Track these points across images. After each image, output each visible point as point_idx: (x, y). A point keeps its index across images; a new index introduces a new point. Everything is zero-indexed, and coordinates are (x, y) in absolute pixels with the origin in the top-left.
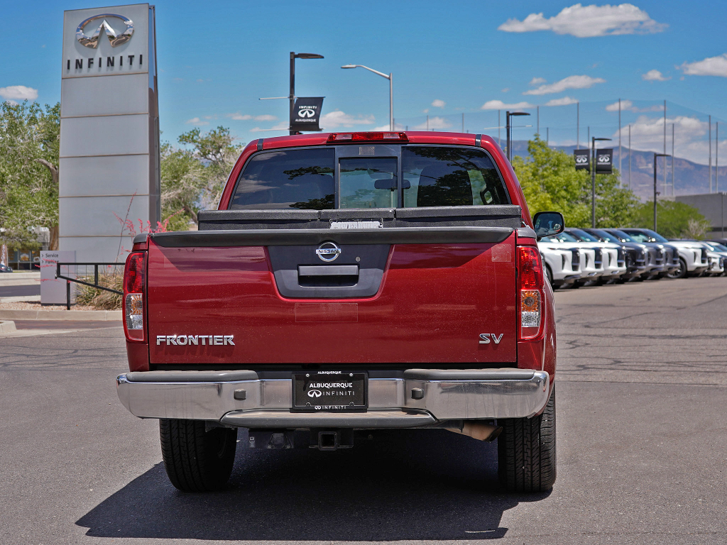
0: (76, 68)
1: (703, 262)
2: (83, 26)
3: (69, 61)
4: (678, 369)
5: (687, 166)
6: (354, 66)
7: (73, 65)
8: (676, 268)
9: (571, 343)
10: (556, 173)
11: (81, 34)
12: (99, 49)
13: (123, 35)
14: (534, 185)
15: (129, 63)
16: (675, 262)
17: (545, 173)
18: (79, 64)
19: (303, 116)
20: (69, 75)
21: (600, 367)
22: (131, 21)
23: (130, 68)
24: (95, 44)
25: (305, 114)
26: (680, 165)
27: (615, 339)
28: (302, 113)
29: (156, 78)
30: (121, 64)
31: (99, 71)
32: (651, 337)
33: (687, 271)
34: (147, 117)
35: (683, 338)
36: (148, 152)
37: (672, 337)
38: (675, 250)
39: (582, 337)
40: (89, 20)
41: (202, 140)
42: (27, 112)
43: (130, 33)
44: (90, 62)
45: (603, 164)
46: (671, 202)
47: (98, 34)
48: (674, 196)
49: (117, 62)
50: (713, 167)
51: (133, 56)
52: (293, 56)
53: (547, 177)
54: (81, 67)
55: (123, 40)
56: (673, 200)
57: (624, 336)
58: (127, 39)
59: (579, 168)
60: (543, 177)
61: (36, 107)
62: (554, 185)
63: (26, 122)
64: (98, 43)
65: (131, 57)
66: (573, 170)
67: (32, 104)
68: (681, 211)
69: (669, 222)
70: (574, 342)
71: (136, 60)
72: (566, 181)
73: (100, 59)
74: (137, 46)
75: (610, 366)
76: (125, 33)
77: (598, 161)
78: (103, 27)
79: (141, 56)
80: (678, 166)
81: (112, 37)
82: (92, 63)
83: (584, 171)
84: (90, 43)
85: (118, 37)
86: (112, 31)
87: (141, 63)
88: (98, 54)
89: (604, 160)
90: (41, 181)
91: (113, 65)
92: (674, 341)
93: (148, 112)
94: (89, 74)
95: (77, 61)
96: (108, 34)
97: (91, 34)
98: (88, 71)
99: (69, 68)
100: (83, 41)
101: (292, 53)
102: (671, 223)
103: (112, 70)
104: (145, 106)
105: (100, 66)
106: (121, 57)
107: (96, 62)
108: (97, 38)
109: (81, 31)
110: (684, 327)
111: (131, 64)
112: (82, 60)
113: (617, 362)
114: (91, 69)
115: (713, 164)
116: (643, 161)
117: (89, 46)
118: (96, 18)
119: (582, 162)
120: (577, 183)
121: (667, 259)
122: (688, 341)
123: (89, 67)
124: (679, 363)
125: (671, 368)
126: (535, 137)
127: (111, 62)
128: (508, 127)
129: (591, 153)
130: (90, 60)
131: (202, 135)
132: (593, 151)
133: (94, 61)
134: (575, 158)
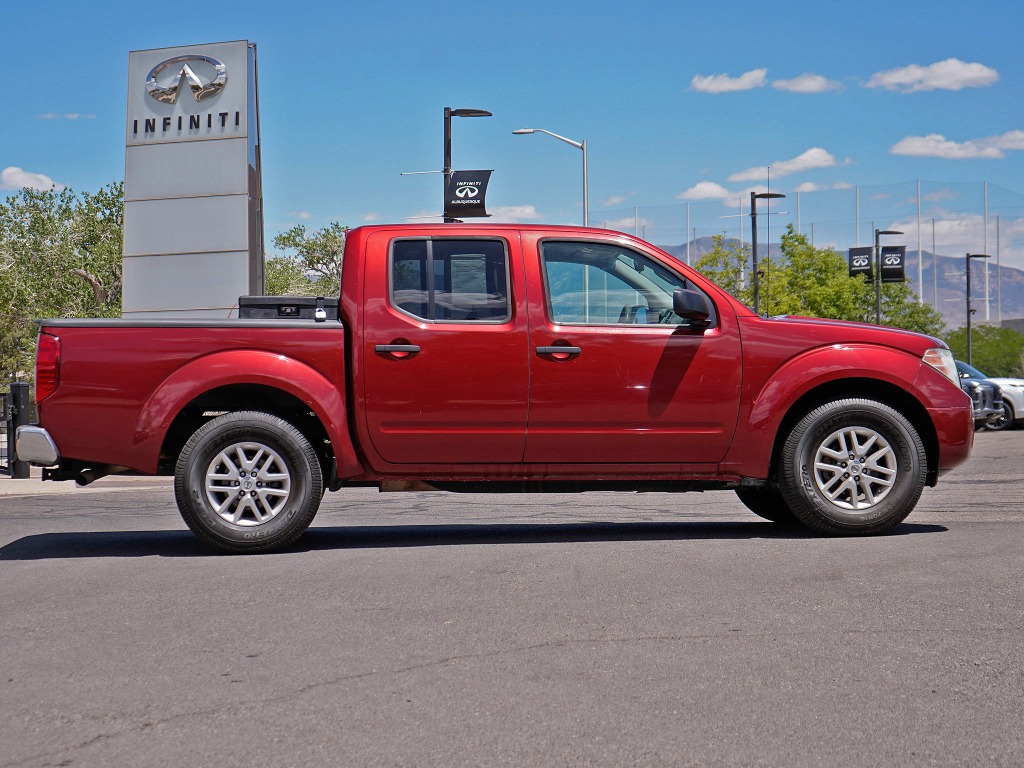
0: (147, 131)
2: (154, 74)
3: (136, 122)
4: (983, 509)
6: (532, 130)
7: (141, 127)
8: (998, 414)
10: (822, 282)
11: (154, 84)
12: (178, 105)
13: (213, 85)
14: (792, 299)
15: (220, 124)
16: (996, 406)
17: (807, 282)
18: (150, 126)
19: (462, 195)
20: (135, 142)
22: (223, 65)
23: (222, 131)
24: (173, 97)
25: (464, 193)
26: (1010, 277)
28: (461, 192)
29: (258, 148)
30: (209, 125)
31: (179, 135)
33: (1014, 419)
34: (246, 199)
35: (996, 482)
36: (247, 248)
37: (980, 482)
38: (996, 389)
40: (164, 64)
41: (308, 242)
42: (57, 202)
43: (222, 82)
44: (166, 123)
45: (892, 267)
46: (994, 329)
47: (177, 84)
48: (1000, 319)
49: (203, 122)
51: (226, 114)
52: (449, 114)
53: (810, 288)
54: (153, 130)
55: (213, 91)
56: (998, 326)
58: (217, 90)
59: (854, 274)
60: (803, 287)
61: (68, 193)
62: (819, 299)
63: (57, 216)
64: (177, 97)
65: (223, 116)
66: (848, 277)
68: (1010, 342)
69: (991, 358)
71: (231, 120)
72: (837, 292)
73: (180, 118)
74: (232, 99)
76: (216, 82)
77: (883, 264)
78: (184, 74)
79: (237, 113)
80: (1006, 279)
81: (196, 88)
82: (169, 124)
84: (165, 97)
85: (205, 88)
86: (197, 80)
87: (237, 123)
88: (177, 112)
89: (892, 261)
90: (79, 300)
91: (197, 126)
93: (247, 191)
94: (165, 139)
95: (148, 121)
96: (191, 83)
97: (167, 83)
98: (163, 135)
99: (135, 131)
100: (155, 94)
101: (446, 109)
102: (995, 360)
103: (196, 133)
104: (242, 183)
105: (180, 128)
106: (210, 116)
107: (174, 122)
108: (175, 89)
109: (153, 80)
110: (1000, 472)
111: (223, 125)
112: (154, 120)
114: (167, 132)
117: (164, 100)
118: (175, 61)
121: (984, 402)
122: (1002, 486)
123: (164, 130)
124: (985, 504)
125: (974, 509)
126: (788, 230)
127: (194, 123)
128: (754, 215)
129: (874, 252)
130: (165, 120)
131: (309, 236)
132: (877, 250)
133: (171, 121)
134: (851, 261)
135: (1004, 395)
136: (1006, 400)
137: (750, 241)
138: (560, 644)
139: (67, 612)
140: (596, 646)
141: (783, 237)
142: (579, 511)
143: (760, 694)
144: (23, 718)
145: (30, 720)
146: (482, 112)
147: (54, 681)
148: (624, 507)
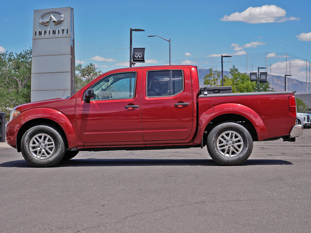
0: (39, 35)
1: (308, 121)
2: (42, 17)
3: (36, 32)
5: (296, 82)
7: (38, 33)
9: (261, 148)
10: (243, 83)
11: (41, 20)
12: (49, 26)
13: (59, 21)
17: (237, 83)
18: (40, 33)
20: (36, 38)
21: (277, 155)
22: (63, 15)
23: (63, 35)
24: (47, 24)
26: (293, 82)
27: (280, 147)
29: (74, 40)
30: (59, 33)
31: (49, 36)
32: (295, 146)
34: (70, 56)
36: (70, 71)
39: (265, 146)
40: (45, 14)
41: (82, 69)
42: (7, 56)
43: (63, 20)
44: (45, 32)
45: (263, 79)
47: (48, 20)
49: (57, 32)
50: (308, 83)
51: (64, 30)
52: (132, 30)
53: (238, 85)
54: (41, 34)
55: (59, 23)
57: (283, 146)
58: (61, 22)
59: (252, 81)
60: (237, 84)
61: (11, 54)
62: (241, 88)
63: (7, 61)
65: (63, 30)
66: (250, 82)
67: (10, 53)
70: (263, 148)
71: (65, 32)
72: (247, 86)
73: (50, 31)
74: (65, 26)
75: (281, 155)
77: (261, 77)
78: (51, 17)
79: (67, 30)
80: (292, 82)
81: (54, 22)
83: (255, 82)
84: (45, 24)
85: (57, 22)
87: (67, 33)
88: (49, 29)
89: (263, 77)
90: (13, 86)
92: (305, 147)
93: (70, 54)
95: (39, 32)
97: (45, 20)
99: (36, 35)
101: (131, 29)
103: (55, 35)
104: (69, 51)
105: (49, 34)
106: (59, 30)
107: (48, 32)
108: (48, 22)
109: (41, 19)
110: (307, 143)
111: (63, 33)
112: (41, 31)
113: (284, 154)
114: (45, 35)
115: (308, 81)
116: (277, 80)
117: (44, 25)
118: (48, 13)
119: (253, 78)
120: (252, 87)
123: (45, 34)
125: (307, 155)
126: (233, 67)
127: (54, 32)
128: (222, 62)
129: (258, 74)
130: (45, 31)
131: (83, 67)
132: (259, 73)
133: (47, 32)
134: (251, 77)
135: (298, 118)
136: (299, 120)
137: (221, 70)
138: (203, 202)
139: (36, 189)
140: (215, 203)
141: (231, 69)
142: (183, 155)
143: (278, 221)
144: (36, 229)
145: (38, 229)
146: (142, 30)
147: (40, 214)
148: (196, 153)
